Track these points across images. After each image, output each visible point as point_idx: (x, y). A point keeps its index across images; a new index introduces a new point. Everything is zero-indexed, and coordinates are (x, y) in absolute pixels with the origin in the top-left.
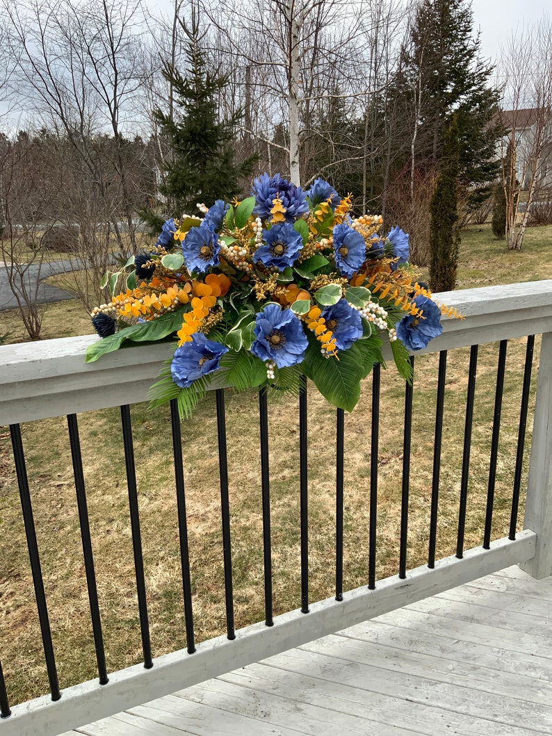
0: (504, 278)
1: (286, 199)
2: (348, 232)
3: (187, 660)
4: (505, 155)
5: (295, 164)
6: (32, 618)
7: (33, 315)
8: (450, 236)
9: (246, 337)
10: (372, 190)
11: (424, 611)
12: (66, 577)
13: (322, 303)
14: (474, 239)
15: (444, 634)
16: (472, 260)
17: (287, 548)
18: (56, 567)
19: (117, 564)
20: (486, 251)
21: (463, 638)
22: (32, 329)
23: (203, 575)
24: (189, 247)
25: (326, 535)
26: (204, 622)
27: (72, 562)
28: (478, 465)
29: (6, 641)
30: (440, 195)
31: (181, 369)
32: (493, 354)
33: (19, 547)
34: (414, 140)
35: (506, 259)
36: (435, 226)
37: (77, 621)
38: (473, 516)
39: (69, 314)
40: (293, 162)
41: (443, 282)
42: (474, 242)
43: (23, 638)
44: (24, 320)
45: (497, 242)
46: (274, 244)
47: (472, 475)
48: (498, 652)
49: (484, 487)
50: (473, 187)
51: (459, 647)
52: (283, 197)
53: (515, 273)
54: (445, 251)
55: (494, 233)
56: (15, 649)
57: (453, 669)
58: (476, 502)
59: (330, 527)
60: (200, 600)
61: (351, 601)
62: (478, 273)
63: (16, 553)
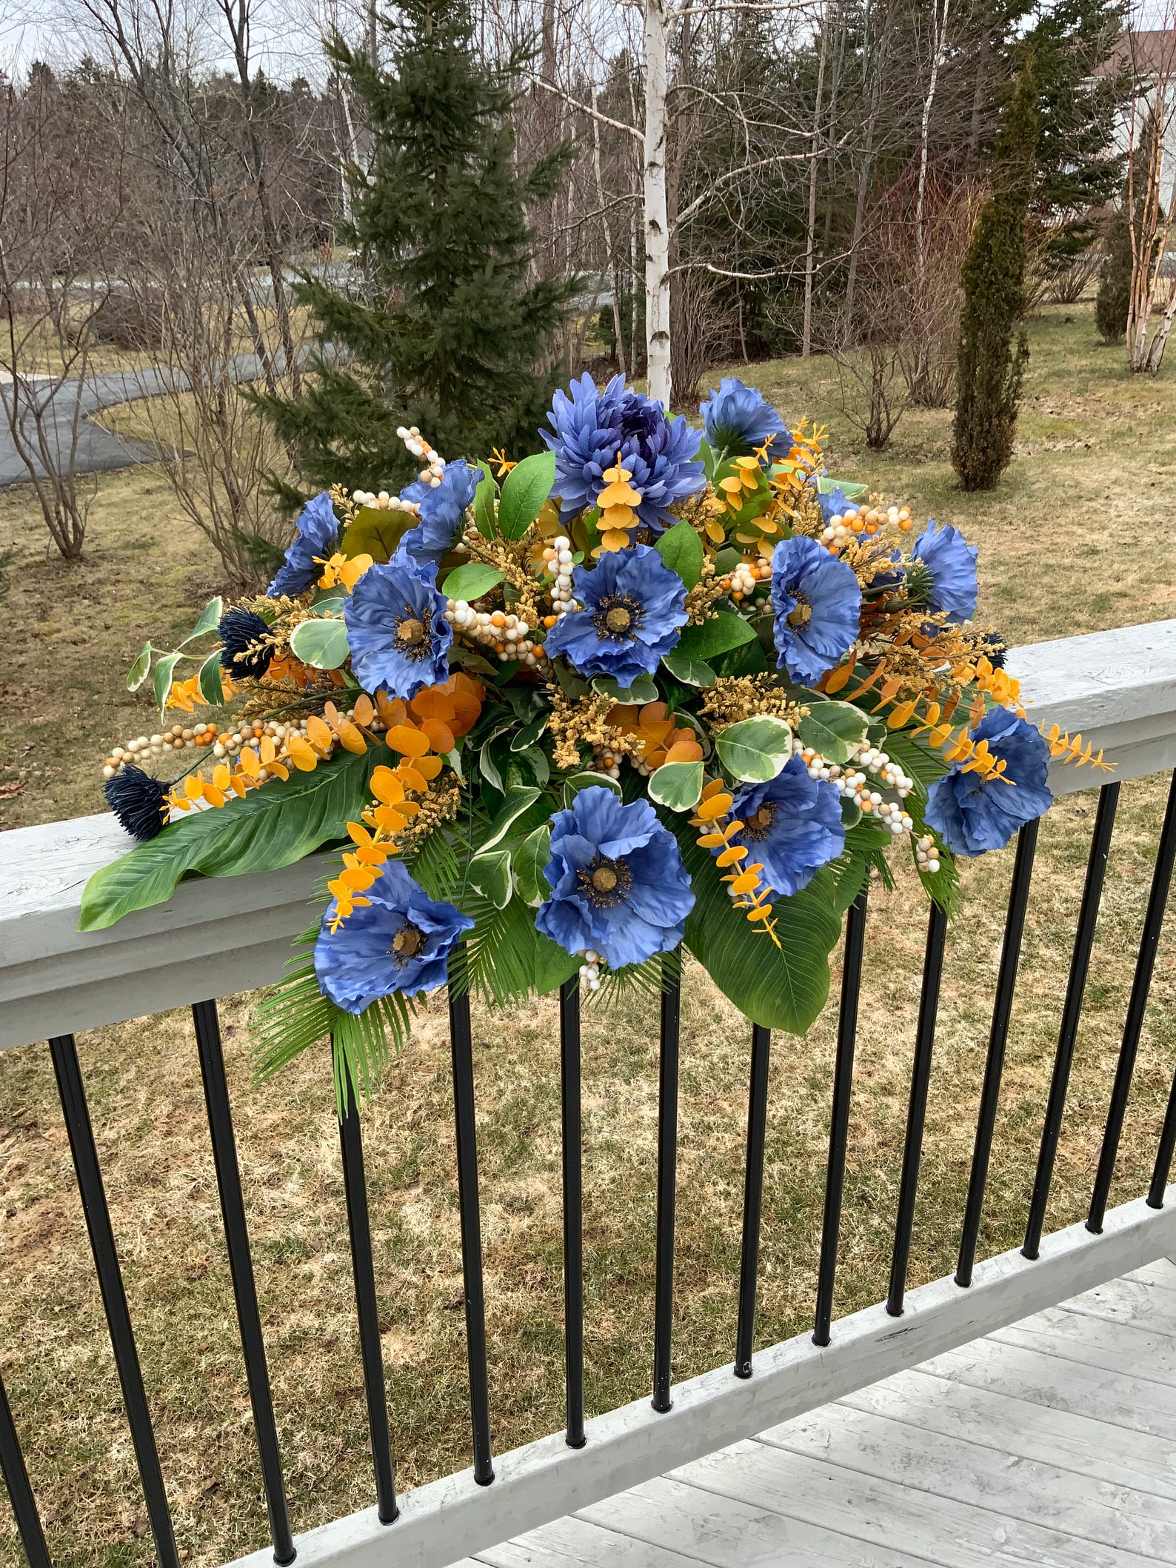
0: (1119, 441)
1: (643, 463)
2: (814, 560)
3: (376, 1541)
4: (1136, 145)
5: (655, 170)
6: (63, 1229)
7: (66, 505)
8: (1006, 343)
9: (524, 866)
10: (828, 221)
11: (939, 1372)
12: (137, 1136)
13: (734, 771)
14: (1054, 342)
15: (985, 1438)
16: (1048, 393)
17: (620, 1086)
18: (115, 1109)
19: (247, 1109)
20: (1080, 372)
21: (1030, 1452)
22: (66, 538)
23: (435, 1142)
24: (365, 617)
25: (704, 1057)
26: (435, 1254)
27: (150, 1100)
28: (1049, 901)
29: (7, 1281)
30: (988, 248)
31: (342, 958)
32: (1087, 627)
33: (35, 1058)
34: (928, 104)
35: (1123, 394)
36: (973, 322)
37: (159, 1242)
38: (1033, 1026)
39: (146, 501)
40: (653, 164)
41: (984, 450)
42: (1055, 348)
43: (43, 1277)
44: (48, 518)
45: (1105, 349)
46: (605, 603)
47: (1034, 926)
48: (1114, 1495)
49: (1058, 956)
50: (1057, 219)
51: (1021, 1476)
52: (633, 458)
53: (1144, 430)
54: (991, 379)
55: (1100, 328)
56: (26, 1302)
57: (1007, 1542)
58: (1041, 991)
59: (714, 1039)
60: (428, 1201)
61: (772, 1378)
62: (1062, 427)
63: (29, 1074)
